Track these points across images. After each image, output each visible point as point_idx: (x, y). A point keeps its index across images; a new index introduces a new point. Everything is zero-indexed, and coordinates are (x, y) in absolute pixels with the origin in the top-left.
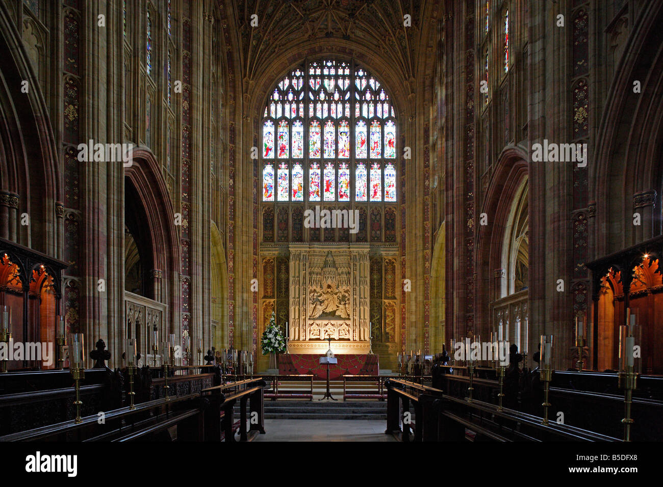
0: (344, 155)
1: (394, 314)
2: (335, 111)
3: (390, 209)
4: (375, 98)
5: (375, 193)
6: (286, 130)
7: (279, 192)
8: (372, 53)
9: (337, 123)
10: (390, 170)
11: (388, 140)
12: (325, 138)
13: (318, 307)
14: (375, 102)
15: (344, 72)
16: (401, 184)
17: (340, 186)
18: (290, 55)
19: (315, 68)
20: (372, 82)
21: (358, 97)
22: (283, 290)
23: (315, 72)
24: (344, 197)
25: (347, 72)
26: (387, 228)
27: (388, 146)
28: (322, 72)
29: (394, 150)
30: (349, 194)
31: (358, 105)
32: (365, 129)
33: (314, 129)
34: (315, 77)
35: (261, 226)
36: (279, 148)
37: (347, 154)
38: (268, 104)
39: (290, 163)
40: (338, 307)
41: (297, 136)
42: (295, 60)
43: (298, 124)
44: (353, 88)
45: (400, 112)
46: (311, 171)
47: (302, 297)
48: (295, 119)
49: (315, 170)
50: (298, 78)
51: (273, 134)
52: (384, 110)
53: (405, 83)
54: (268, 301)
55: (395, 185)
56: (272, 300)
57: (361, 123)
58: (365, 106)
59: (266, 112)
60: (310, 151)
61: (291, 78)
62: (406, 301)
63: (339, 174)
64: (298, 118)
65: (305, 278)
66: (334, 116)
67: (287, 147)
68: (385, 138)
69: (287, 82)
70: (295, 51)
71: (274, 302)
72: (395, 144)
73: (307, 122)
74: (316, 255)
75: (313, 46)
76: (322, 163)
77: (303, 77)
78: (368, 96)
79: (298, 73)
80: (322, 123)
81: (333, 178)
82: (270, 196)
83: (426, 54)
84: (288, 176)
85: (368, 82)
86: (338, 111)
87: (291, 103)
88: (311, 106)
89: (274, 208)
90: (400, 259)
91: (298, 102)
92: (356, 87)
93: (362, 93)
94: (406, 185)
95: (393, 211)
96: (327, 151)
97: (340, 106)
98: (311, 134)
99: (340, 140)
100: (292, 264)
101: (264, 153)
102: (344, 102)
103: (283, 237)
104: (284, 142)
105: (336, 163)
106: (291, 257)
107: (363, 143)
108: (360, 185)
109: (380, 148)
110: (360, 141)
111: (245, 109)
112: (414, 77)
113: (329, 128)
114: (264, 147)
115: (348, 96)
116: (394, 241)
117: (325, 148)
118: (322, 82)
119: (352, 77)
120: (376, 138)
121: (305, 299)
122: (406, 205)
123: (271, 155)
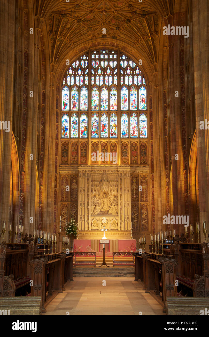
0: (113, 108)
1: (147, 212)
2: (107, 81)
3: (143, 142)
4: (133, 72)
5: (134, 132)
6: (77, 93)
7: (72, 132)
8: (131, 46)
9: (109, 88)
10: (143, 118)
11: (141, 99)
12: (101, 98)
13: (97, 207)
14: (133, 75)
15: (113, 57)
16: (150, 127)
17: (111, 128)
18: (80, 47)
19: (95, 54)
20: (131, 62)
21: (122, 72)
22: (74, 196)
23: (95, 57)
24: (114, 135)
25: (115, 57)
26: (141, 155)
27: (141, 103)
28: (99, 57)
29: (146, 105)
30: (117, 133)
31: (122, 77)
32: (126, 92)
33: (95, 92)
34: (95, 60)
35: (60, 153)
36: (72, 104)
37: (116, 107)
38: (65, 77)
39: (79, 113)
40: (110, 207)
41: (84, 96)
42: (82, 51)
43: (84, 89)
44: (119, 67)
45: (149, 82)
46: (93, 119)
47: (86, 201)
48: (82, 86)
49: (95, 118)
50: (84, 61)
51: (69, 95)
52: (138, 80)
53: (151, 65)
54: (64, 203)
55: (146, 127)
56: (66, 203)
57: (124, 88)
58: (127, 78)
59: (64, 81)
60: (92, 106)
61: (80, 61)
62: (155, 203)
63: (111, 120)
64: (84, 85)
65: (88, 189)
66: (107, 84)
67: (77, 103)
68: (140, 98)
69: (77, 63)
70: (83, 46)
71: (68, 204)
72: (146, 101)
73: (90, 88)
74: (96, 173)
75: (94, 42)
76: (100, 114)
77: (88, 60)
78: (129, 71)
79: (84, 58)
80: (100, 88)
81: (107, 123)
82: (66, 134)
83: (163, 50)
84: (78, 122)
85: (128, 63)
86: (109, 80)
87: (80, 76)
88: (93, 78)
89: (69, 142)
90: (151, 175)
91: (84, 76)
92: (121, 65)
93: (125, 70)
94: (153, 127)
95: (145, 144)
96: (102, 106)
97: (111, 78)
98: (92, 95)
99: (111, 99)
100: (80, 179)
101: (63, 107)
102: (113, 76)
103: (74, 161)
104: (75, 100)
105: (109, 114)
106: (80, 175)
107: (125, 101)
108: (124, 127)
109: (136, 104)
110: (124, 99)
111: (52, 81)
112: (156, 62)
113: (104, 92)
114: (63, 103)
115: (116, 72)
116: (146, 164)
117: (101, 104)
118: (100, 63)
119: (118, 60)
120: (134, 97)
121: (88, 202)
122: (154, 140)
123: (67, 108)
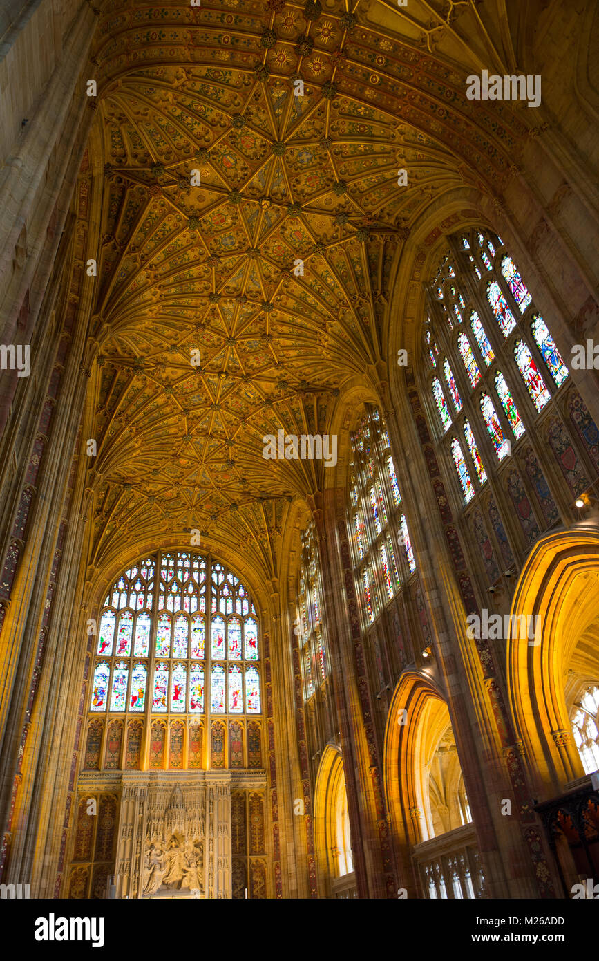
0: (197, 655)
1: (264, 879)
2: (188, 605)
3: (254, 723)
4: (233, 593)
5: (235, 703)
6: (130, 623)
7: (113, 699)
8: (231, 550)
9: (190, 618)
10: (252, 674)
11: (249, 639)
12: (176, 635)
13: (157, 873)
14: (234, 598)
15: (199, 565)
16: (266, 693)
17: (191, 693)
18: (143, 545)
19: (168, 559)
20: (230, 577)
21: (214, 591)
22: (105, 847)
23: (168, 563)
24: (197, 707)
25: (203, 565)
26: (250, 749)
27: (249, 647)
28: (176, 564)
29: (256, 651)
30: (202, 704)
31: (214, 600)
32: (222, 626)
33: (164, 623)
34: (167, 568)
35: (83, 746)
36: (118, 644)
37: (202, 653)
38: (110, 594)
39: (130, 663)
40: (185, 871)
41: (143, 631)
42: (147, 551)
43: (144, 616)
44: (209, 582)
45: (262, 611)
46: (156, 674)
47: (135, 857)
48: (141, 612)
49: (160, 673)
50: (148, 568)
51: (113, 627)
52: (243, 607)
53: (268, 582)
54: (79, 865)
55: (258, 693)
56: (86, 865)
57: (218, 620)
58: (222, 602)
59: (107, 601)
60: (157, 649)
61: (139, 566)
62: (281, 857)
63: (191, 677)
64: (145, 610)
65: (141, 826)
66: (187, 610)
67: (129, 643)
68: (245, 638)
69: (135, 571)
70: (149, 542)
71: (89, 868)
72: (256, 644)
73: (154, 615)
74: (160, 790)
75: (168, 539)
76: (170, 664)
77: (155, 568)
78: (226, 591)
79: (149, 563)
80: (173, 617)
81: (184, 682)
82: (101, 703)
83: (289, 558)
84: (126, 679)
85: (226, 577)
86: (192, 604)
87: (137, 593)
88: (161, 598)
89: (104, 721)
90: (270, 793)
91: (146, 593)
92: (212, 581)
93: (220, 588)
94: (273, 693)
95: (258, 726)
96: (177, 650)
97: (194, 600)
98: (159, 629)
99: (193, 637)
100: (124, 804)
101: (99, 649)
102: (199, 596)
103: (113, 761)
104: (126, 636)
105: (187, 664)
106: (124, 794)
107: (220, 642)
108: (216, 692)
109: (239, 648)
110: (217, 640)
111: (85, 598)
112: (277, 576)
113: (181, 623)
114: (100, 642)
115: (203, 590)
116: (260, 767)
117: (175, 646)
118: (176, 574)
119: (208, 572)
120: (234, 636)
121: (139, 861)
122: (274, 718)
123: (108, 652)
